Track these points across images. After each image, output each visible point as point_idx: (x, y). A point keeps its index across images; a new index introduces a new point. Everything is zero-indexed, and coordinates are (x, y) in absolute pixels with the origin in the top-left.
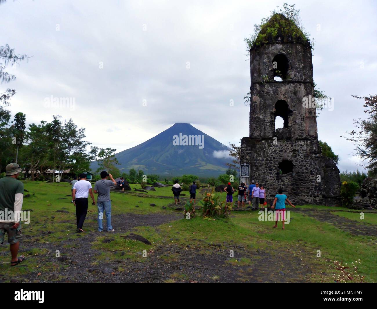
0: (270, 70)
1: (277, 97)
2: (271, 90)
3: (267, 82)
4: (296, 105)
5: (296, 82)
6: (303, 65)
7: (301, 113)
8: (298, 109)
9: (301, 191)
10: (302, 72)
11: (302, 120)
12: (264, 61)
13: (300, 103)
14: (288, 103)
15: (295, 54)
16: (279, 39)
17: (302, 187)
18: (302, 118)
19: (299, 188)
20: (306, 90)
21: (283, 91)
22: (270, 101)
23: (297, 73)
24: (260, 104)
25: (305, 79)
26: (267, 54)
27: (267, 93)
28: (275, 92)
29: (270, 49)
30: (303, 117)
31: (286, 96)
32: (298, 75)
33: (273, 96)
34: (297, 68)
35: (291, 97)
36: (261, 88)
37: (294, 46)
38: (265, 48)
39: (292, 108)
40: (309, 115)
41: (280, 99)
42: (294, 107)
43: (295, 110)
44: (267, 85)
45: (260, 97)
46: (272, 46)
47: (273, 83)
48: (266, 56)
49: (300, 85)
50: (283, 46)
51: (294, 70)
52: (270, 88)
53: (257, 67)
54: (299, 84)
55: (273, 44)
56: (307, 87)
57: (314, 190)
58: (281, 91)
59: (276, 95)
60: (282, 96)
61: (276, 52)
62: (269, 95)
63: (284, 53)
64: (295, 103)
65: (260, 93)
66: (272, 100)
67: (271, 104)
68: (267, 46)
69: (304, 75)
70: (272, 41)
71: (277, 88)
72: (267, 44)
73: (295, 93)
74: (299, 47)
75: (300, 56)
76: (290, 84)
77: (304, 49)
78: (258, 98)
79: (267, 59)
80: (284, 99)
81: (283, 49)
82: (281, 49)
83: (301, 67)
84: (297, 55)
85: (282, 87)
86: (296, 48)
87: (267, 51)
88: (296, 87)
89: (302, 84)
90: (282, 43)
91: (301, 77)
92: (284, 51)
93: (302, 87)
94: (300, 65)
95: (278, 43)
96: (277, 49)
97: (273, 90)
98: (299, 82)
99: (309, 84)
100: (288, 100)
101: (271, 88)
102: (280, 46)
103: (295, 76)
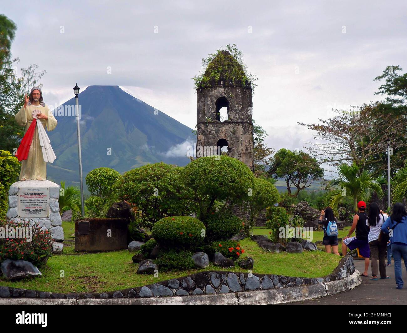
0: (213, 111)
1: (219, 136)
2: (214, 130)
3: (210, 123)
4: (234, 143)
5: (235, 123)
6: (241, 106)
7: (238, 151)
8: (235, 147)
9: (238, 215)
10: (241, 113)
11: (239, 156)
12: (208, 103)
13: (238, 141)
14: (228, 141)
15: (235, 98)
16: (222, 83)
17: (238, 212)
18: (239, 155)
19: (236, 213)
20: (243, 129)
21: (224, 131)
22: (213, 140)
23: (236, 115)
24: (204, 142)
25: (243, 120)
26: (210, 96)
27: (210, 132)
28: (217, 132)
29: (213, 92)
30: (241, 153)
31: (227, 135)
32: (237, 116)
33: (215, 135)
34: (236, 110)
35: (230, 136)
36: (205, 128)
37: (234, 90)
38: (209, 91)
39: (231, 146)
40: (245, 151)
41: (221, 138)
42: (233, 145)
43: (233, 148)
44: (210, 125)
45: (204, 136)
46: (215, 90)
47: (215, 124)
48: (209, 99)
49: (239, 125)
50: (224, 90)
51: (234, 112)
52: (212, 128)
53: (202, 108)
54: (237, 125)
55: (216, 88)
56: (245, 126)
57: (247, 214)
58: (222, 131)
59: (217, 134)
60: (223, 135)
61: (219, 96)
62: (212, 135)
63: (225, 96)
64: (234, 141)
65: (204, 132)
66: (214, 139)
67: (213, 142)
68: (210, 89)
69: (243, 115)
70: (215, 85)
71: (218, 128)
72: (211, 87)
73: (234, 133)
74: (239, 90)
75: (239, 99)
76: (229, 125)
77: (243, 91)
78: (203, 136)
79: (210, 101)
80: (224, 138)
81: (224, 93)
82: (223, 93)
83: (240, 108)
84: (236, 98)
85: (223, 127)
86: (236, 91)
87: (210, 94)
88: (235, 127)
89: (241, 124)
90: (224, 86)
91: (239, 117)
92: (225, 94)
93: (241, 126)
94: (238, 107)
95: (220, 87)
96: (219, 92)
97: (215, 130)
98: (238, 123)
99: (246, 124)
100: (227, 139)
101: (214, 128)
102: (222, 90)
103: (234, 117)
